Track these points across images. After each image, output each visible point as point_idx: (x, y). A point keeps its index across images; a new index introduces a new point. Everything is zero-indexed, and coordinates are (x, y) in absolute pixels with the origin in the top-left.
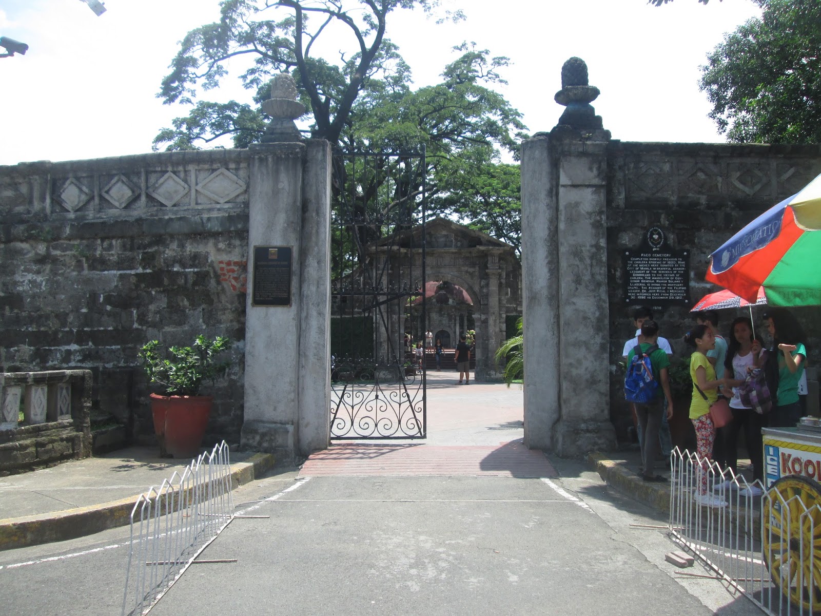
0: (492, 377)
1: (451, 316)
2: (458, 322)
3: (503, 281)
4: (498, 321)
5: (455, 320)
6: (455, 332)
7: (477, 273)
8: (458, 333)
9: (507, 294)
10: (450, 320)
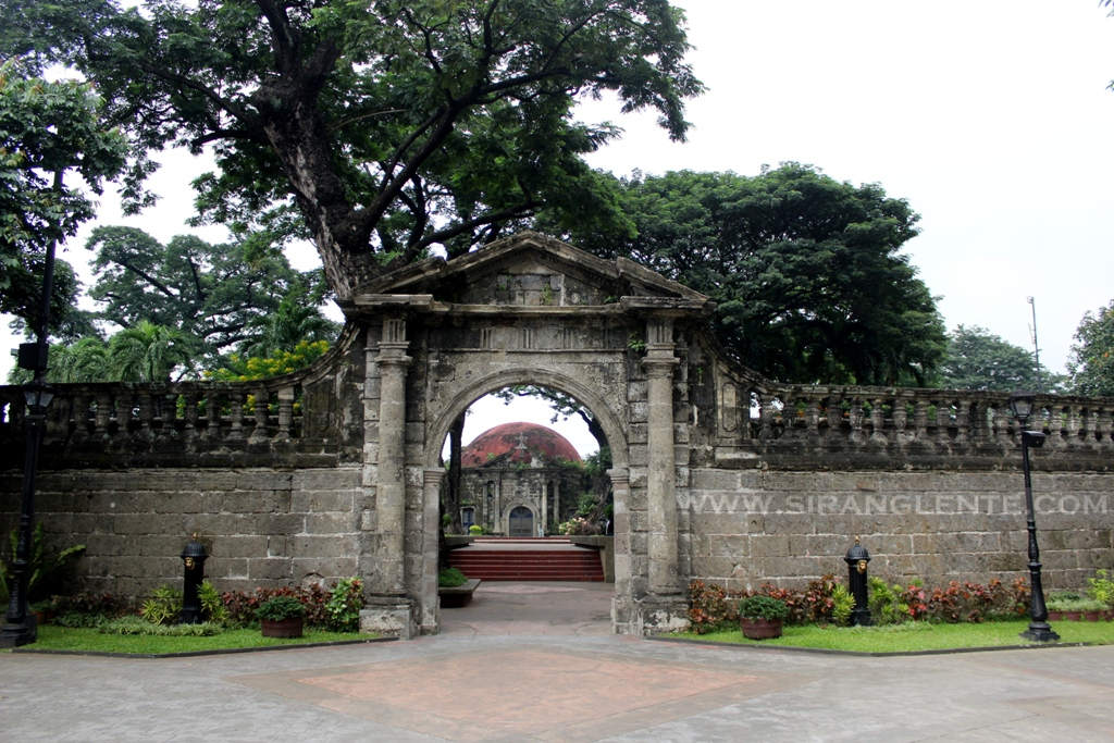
0: (660, 625)
1: (536, 484)
2: (544, 494)
3: (683, 387)
4: (672, 485)
5: (541, 490)
6: (540, 510)
7: (619, 369)
8: (544, 512)
9: (691, 418)
10: (533, 491)
